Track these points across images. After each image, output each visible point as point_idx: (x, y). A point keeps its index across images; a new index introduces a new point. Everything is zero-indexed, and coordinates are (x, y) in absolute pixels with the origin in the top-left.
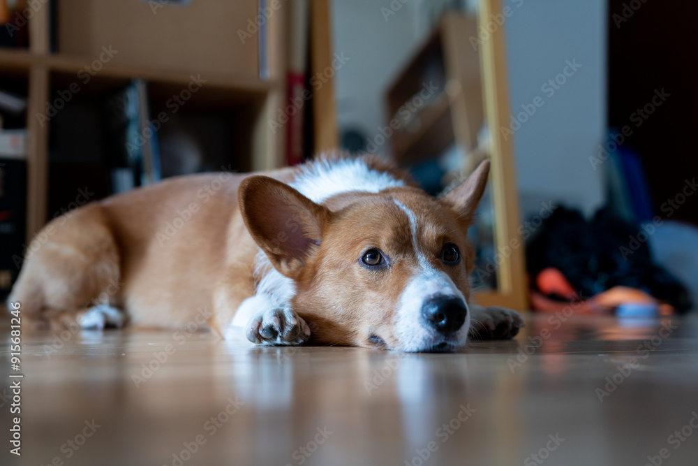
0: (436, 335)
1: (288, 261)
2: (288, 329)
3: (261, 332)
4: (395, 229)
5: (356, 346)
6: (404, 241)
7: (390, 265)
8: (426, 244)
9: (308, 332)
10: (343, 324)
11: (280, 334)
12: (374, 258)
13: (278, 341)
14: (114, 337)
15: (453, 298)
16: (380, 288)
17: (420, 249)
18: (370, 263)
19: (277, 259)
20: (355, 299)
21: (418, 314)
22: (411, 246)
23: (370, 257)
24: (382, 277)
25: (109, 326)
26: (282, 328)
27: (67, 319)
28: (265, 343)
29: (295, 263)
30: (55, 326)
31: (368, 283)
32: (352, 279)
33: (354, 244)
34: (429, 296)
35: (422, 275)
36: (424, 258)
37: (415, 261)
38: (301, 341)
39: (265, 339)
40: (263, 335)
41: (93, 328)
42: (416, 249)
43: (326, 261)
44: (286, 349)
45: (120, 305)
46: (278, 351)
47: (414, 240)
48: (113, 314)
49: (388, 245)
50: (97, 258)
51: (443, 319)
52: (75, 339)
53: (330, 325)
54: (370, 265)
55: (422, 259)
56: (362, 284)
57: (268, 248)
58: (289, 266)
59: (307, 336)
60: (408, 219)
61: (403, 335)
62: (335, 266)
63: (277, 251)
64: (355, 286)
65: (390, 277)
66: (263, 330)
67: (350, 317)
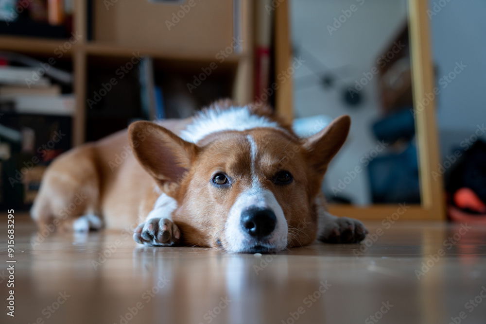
0: (250, 239)
1: (170, 184)
2: (160, 234)
3: (142, 236)
4: (238, 156)
5: (210, 247)
6: (244, 166)
7: (231, 185)
8: (261, 168)
9: (177, 236)
10: (202, 229)
11: (155, 237)
12: (221, 179)
13: (154, 243)
14: (95, 237)
15: (263, 209)
16: (224, 202)
17: (255, 172)
18: (219, 182)
19: (162, 183)
20: (209, 210)
21: (239, 222)
22: (249, 170)
23: (219, 178)
24: (225, 194)
25: (92, 230)
26: (156, 233)
27: (67, 225)
28: (146, 244)
29: (174, 186)
30: (60, 230)
31: (216, 198)
32: (207, 196)
33: (210, 169)
34: (246, 208)
35: (248, 192)
36: (257, 179)
37: (250, 182)
38: (172, 243)
39: (146, 241)
40: (144, 238)
41: (82, 231)
42: (253, 172)
43: (192, 182)
44: (161, 249)
45: (100, 214)
46: (155, 250)
47: (253, 164)
48: (96, 221)
49: (231, 168)
50: (83, 181)
51: (253, 227)
52: (71, 239)
53: (194, 230)
54: (217, 184)
55: (256, 179)
56: (213, 200)
57: (154, 175)
58: (169, 188)
59: (176, 239)
60: (250, 148)
61: (230, 238)
62: (198, 186)
63: (161, 177)
64: (209, 201)
65: (230, 193)
66: (143, 234)
67: (208, 224)
